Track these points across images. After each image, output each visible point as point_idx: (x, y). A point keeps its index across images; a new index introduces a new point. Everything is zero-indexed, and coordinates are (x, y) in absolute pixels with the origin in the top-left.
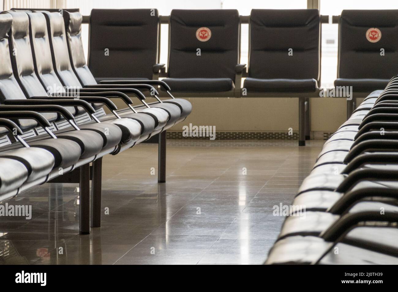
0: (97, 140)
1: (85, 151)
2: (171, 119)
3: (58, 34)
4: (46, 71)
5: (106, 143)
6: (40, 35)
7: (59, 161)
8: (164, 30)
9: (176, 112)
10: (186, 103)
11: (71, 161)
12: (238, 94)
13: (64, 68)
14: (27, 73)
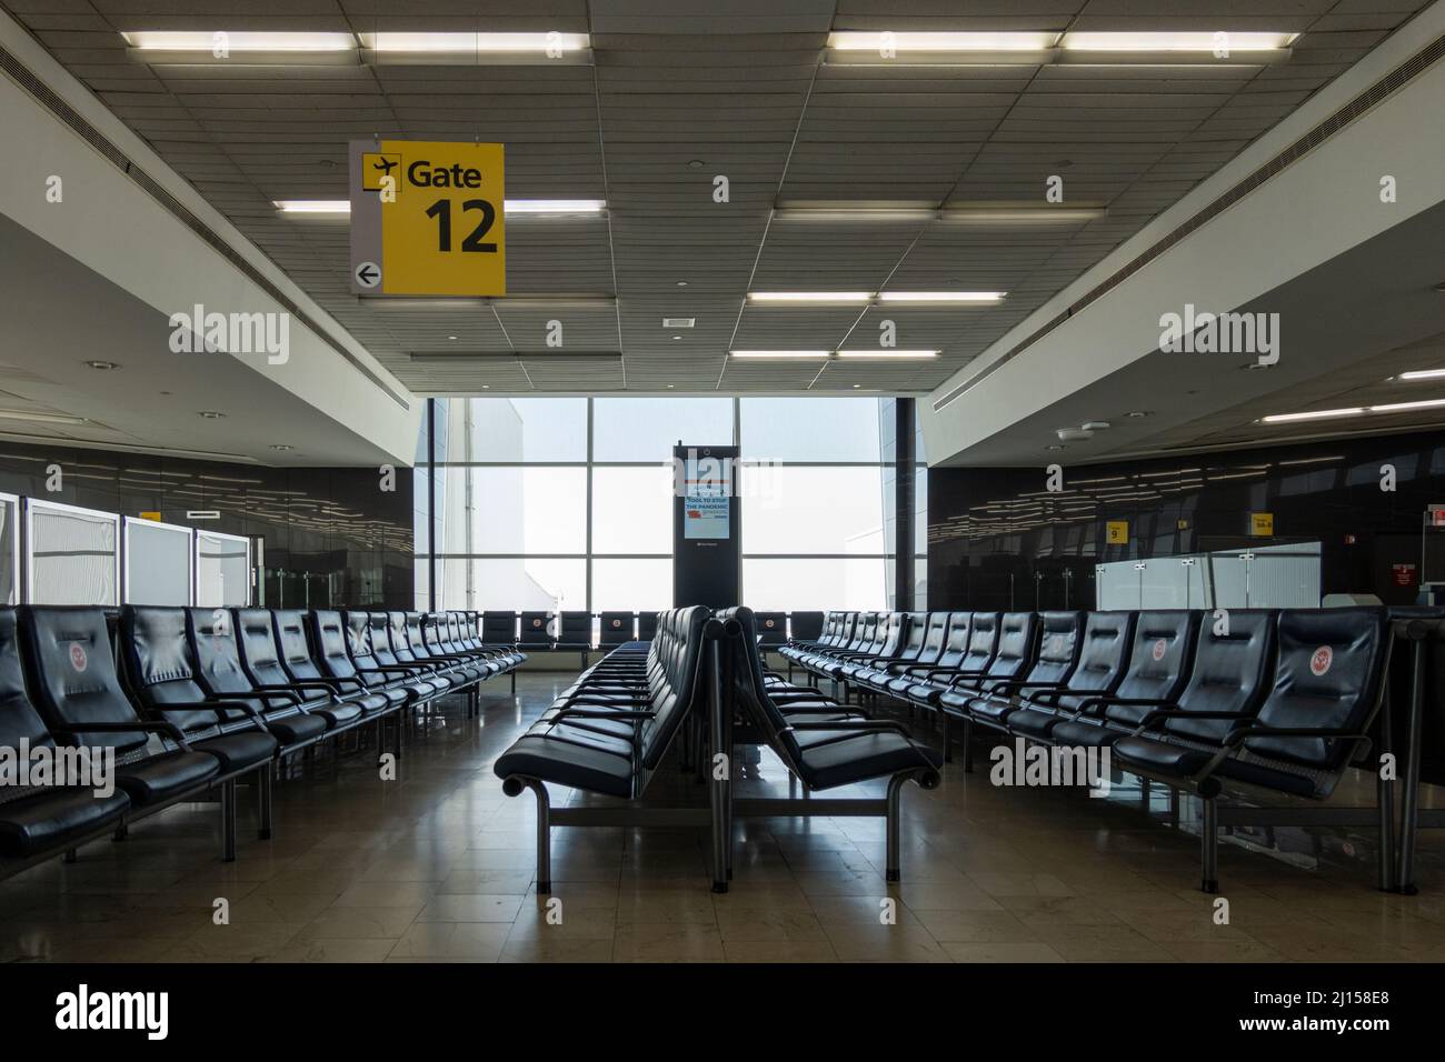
0: (474, 673)
1: (467, 679)
2: (515, 663)
3: (462, 623)
4: (456, 640)
5: (479, 675)
6: (453, 623)
7: (452, 684)
8: (519, 620)
9: (518, 659)
10: (524, 655)
11: (460, 684)
12: (553, 651)
13: (465, 639)
14: (445, 642)
